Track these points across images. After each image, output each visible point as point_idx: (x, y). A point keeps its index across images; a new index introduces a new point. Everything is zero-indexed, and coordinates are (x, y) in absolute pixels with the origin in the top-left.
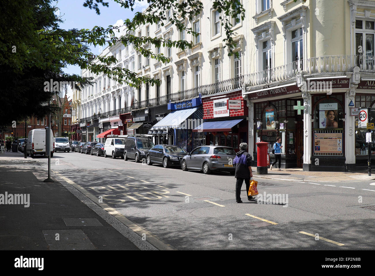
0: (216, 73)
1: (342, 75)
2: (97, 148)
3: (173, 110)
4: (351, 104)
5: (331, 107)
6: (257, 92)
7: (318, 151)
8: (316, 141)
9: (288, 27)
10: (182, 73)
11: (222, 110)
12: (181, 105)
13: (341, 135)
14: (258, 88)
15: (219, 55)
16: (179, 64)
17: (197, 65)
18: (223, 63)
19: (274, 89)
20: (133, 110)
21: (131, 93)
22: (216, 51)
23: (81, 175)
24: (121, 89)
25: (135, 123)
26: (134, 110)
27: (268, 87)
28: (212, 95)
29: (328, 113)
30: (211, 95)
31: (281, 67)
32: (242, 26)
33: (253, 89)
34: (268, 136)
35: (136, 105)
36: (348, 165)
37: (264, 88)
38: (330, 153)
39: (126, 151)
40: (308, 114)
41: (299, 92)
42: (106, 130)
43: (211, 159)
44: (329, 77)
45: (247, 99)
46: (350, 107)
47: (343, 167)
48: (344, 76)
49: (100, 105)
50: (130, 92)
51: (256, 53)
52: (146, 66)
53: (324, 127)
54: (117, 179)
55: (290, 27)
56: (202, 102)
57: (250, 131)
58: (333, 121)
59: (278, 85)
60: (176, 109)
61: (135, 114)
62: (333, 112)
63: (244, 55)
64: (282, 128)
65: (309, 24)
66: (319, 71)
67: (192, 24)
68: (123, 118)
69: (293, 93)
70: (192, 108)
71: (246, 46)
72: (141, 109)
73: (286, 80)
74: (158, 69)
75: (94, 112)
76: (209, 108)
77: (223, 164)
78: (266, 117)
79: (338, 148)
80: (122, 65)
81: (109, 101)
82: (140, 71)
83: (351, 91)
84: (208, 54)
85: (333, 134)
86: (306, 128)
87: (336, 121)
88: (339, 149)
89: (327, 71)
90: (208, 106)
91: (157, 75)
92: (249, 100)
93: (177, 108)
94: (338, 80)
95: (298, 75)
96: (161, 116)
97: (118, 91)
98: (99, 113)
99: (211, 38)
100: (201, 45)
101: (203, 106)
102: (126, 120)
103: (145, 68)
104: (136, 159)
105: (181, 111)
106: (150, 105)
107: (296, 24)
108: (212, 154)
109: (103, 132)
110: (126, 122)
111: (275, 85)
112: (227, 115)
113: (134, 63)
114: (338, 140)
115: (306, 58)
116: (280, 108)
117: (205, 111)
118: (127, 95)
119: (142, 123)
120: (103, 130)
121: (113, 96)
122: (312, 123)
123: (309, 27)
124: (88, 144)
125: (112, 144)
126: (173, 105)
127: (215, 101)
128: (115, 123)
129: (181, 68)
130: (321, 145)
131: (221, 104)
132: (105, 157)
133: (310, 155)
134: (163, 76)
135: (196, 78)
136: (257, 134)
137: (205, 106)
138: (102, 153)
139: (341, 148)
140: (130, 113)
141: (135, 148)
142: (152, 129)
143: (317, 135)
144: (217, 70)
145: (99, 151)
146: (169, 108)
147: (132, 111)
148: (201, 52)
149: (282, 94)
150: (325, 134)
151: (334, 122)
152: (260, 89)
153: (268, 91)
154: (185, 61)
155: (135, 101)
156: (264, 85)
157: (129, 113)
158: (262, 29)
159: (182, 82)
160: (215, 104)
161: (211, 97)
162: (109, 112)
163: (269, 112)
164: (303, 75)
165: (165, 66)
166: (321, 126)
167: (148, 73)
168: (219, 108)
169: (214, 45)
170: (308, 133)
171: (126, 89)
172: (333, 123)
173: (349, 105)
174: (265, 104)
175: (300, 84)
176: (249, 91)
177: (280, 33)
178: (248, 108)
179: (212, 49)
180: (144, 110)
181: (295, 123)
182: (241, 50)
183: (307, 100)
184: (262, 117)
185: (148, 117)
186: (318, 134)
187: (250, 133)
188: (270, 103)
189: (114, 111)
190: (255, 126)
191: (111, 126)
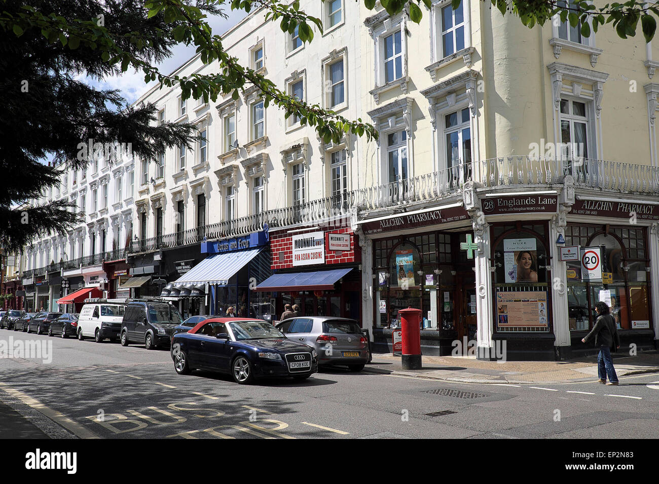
0: (295, 188)
1: (545, 189)
2: (63, 323)
3: (211, 254)
4: (560, 241)
5: (523, 245)
6: (382, 220)
7: (504, 324)
8: (499, 305)
9: (439, 108)
10: (228, 190)
11: (310, 252)
12: (228, 245)
13: (544, 294)
14: (382, 213)
15: (301, 158)
16: (223, 174)
17: (257, 176)
18: (309, 172)
19: (416, 215)
20: (129, 255)
21: (125, 226)
22: (295, 151)
23: (51, 385)
24: (107, 219)
25: (133, 277)
26: (132, 255)
27: (403, 211)
28: (289, 226)
29: (520, 255)
30: (287, 227)
31: (429, 176)
32: (347, 108)
33: (373, 214)
34: (397, 299)
35: (136, 247)
36: (559, 348)
37: (396, 212)
38: (525, 326)
39: (125, 328)
40: (485, 258)
41: (466, 219)
42: (74, 290)
43: (319, 342)
44: (525, 191)
45: (360, 233)
46: (558, 245)
47: (551, 352)
48: (548, 190)
49: (64, 246)
50: (123, 224)
51: (376, 152)
52: (158, 178)
53: (514, 281)
54: (140, 393)
55: (444, 107)
56: (270, 239)
57: (366, 290)
58: (529, 270)
59: (425, 208)
60: (217, 251)
61: (134, 261)
62: (529, 255)
63: (352, 156)
64: (430, 282)
65: (483, 101)
66: (506, 181)
67: (250, 106)
68: (109, 269)
69: (454, 221)
70: (250, 249)
71: (356, 142)
72: (147, 252)
73: (441, 199)
74: (180, 183)
75: (52, 258)
76: (283, 249)
77: (342, 352)
78: (397, 264)
79: (540, 318)
80: (109, 177)
81: (82, 240)
82: (145, 187)
83: (560, 217)
84: (281, 157)
85: (529, 293)
86: (480, 282)
87: (535, 270)
88: (541, 320)
89: (521, 183)
90: (280, 245)
91: (180, 194)
92: (364, 234)
93: (220, 250)
94: (539, 198)
95: (466, 190)
96: (186, 264)
97: (101, 222)
98: (62, 260)
99: (286, 130)
100: (266, 142)
101: (270, 247)
102: (115, 272)
103: (155, 182)
104: (148, 343)
105: (226, 255)
106: (165, 246)
107: (456, 102)
108: (319, 332)
109: (68, 293)
110: (115, 275)
111: (417, 207)
112: (321, 261)
113: (132, 174)
114: (540, 303)
115: (477, 159)
116: (426, 247)
117: (276, 254)
118: (118, 229)
119: (150, 277)
120: (68, 291)
121: (90, 230)
122: (493, 273)
123: (483, 107)
124: (44, 316)
125: (96, 314)
126: (210, 245)
127: (295, 238)
128: (93, 278)
129: (227, 180)
130: (509, 314)
131: (308, 243)
132: (80, 340)
133: (491, 331)
134: (190, 196)
135: (256, 198)
136: (378, 294)
137: (275, 246)
138: (72, 332)
139: (546, 318)
140: (124, 259)
141: (146, 321)
142: (169, 287)
143: (501, 296)
144: (296, 184)
145: (66, 329)
146: (204, 250)
147: (129, 257)
148: (267, 153)
149: (432, 222)
150: (516, 293)
151: (531, 271)
152: (388, 214)
153: (404, 218)
154: (234, 169)
155: (133, 238)
156: (395, 207)
157: (122, 260)
158: (390, 111)
159: (229, 206)
160: (296, 242)
161: (289, 230)
162: (81, 259)
163: (403, 255)
164: (476, 188)
165: (195, 179)
166: (508, 279)
167: (161, 190)
168: (303, 248)
169: (293, 141)
170: (484, 291)
171: (117, 218)
172: (529, 275)
173: (558, 242)
174: (396, 241)
175: (471, 204)
176: (365, 219)
177: (423, 117)
178: (361, 248)
179: (289, 146)
180: (152, 255)
181: (453, 274)
182: (347, 148)
183: (481, 234)
184: (388, 263)
185: (159, 266)
186: (504, 293)
187: (366, 293)
188: (404, 240)
189: (90, 256)
190: (375, 281)
191: (83, 283)
